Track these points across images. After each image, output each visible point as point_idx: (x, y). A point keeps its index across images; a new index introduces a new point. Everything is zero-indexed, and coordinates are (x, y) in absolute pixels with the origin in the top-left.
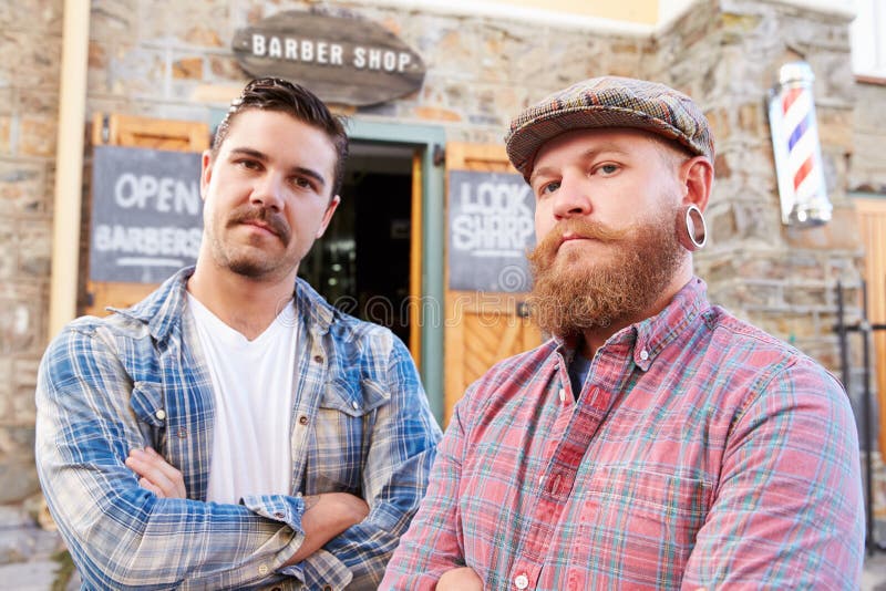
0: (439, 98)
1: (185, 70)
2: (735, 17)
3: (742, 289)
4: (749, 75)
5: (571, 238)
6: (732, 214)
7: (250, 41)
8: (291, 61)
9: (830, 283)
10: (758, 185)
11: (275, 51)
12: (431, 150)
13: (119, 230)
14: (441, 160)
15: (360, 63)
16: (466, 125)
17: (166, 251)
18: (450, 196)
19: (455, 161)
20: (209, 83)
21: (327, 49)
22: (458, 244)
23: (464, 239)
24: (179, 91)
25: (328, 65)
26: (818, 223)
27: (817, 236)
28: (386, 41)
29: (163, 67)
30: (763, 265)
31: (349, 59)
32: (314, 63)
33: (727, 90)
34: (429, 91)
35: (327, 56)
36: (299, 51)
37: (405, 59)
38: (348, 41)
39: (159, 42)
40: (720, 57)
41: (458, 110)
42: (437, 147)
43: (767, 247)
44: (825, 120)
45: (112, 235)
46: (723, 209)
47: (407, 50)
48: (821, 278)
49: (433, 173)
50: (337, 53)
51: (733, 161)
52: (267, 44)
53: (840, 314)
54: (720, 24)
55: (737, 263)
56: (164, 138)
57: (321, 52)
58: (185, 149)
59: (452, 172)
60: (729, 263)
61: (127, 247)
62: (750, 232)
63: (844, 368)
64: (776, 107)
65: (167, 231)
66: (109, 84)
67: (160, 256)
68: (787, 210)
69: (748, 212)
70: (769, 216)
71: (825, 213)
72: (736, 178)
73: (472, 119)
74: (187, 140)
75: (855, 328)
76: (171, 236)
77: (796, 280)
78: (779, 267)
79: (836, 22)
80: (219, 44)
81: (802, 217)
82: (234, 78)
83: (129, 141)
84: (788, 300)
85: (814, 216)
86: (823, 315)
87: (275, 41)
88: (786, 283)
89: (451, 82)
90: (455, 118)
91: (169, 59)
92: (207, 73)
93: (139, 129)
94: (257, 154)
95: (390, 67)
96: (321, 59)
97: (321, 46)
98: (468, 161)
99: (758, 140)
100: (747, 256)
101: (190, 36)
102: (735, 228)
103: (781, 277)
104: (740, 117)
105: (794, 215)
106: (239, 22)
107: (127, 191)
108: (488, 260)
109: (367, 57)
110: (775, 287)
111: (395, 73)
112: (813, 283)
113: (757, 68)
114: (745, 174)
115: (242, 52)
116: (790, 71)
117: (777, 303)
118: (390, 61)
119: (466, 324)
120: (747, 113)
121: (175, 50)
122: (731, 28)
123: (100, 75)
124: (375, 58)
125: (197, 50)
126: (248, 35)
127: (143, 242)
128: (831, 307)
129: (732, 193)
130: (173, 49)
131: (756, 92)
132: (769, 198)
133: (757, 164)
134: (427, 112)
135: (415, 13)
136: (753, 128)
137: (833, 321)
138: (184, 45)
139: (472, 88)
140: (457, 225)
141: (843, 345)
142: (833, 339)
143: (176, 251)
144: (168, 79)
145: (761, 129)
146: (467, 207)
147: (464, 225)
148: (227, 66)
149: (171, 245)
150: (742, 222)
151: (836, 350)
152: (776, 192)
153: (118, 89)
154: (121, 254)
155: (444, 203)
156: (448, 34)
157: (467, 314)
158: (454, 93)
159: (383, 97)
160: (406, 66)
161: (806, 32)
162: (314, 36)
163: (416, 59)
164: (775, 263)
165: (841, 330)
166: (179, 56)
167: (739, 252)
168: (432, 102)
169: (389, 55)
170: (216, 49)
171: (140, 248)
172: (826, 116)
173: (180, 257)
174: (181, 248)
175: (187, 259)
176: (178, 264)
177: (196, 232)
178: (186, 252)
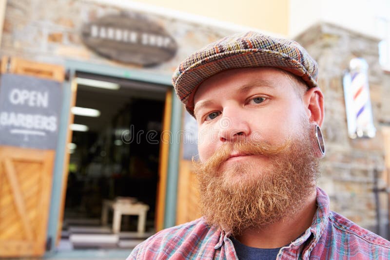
1: (53, 38)
2: (329, 35)
3: (329, 169)
4: (335, 64)
6: (326, 131)
7: (90, 29)
8: (110, 40)
9: (371, 167)
10: (338, 117)
11: (103, 35)
13: (13, 115)
15: (145, 42)
17: (37, 126)
20: (65, 46)
21: (129, 35)
24: (50, 49)
25: (129, 43)
26: (366, 137)
27: (366, 144)
28: (158, 31)
29: (42, 36)
30: (340, 156)
31: (139, 40)
32: (122, 42)
33: (325, 70)
35: (129, 38)
36: (115, 35)
37: (167, 41)
38: (139, 30)
39: (41, 23)
40: (321, 54)
43: (341, 147)
45: (9, 117)
47: (169, 36)
48: (366, 163)
50: (134, 37)
52: (99, 31)
53: (376, 183)
54: (321, 38)
56: (39, 72)
57: (126, 36)
61: (17, 124)
62: (334, 140)
63: (377, 210)
64: (347, 79)
65: (37, 117)
66: (12, 42)
67: (33, 129)
69: (334, 130)
70: (342, 133)
71: (371, 133)
72: (328, 113)
75: (383, 190)
76: (40, 120)
77: (355, 165)
78: (348, 158)
79: (373, 41)
80: (72, 26)
81: (360, 134)
83: (20, 72)
85: (366, 134)
86: (368, 183)
87: (103, 30)
91: (46, 32)
92: (65, 41)
93: (27, 66)
95: (160, 45)
96: (125, 40)
97: (126, 33)
101: (58, 21)
103: (348, 163)
104: (331, 84)
105: (356, 133)
106: (83, 17)
107: (16, 97)
109: (148, 39)
110: (344, 169)
111: (162, 48)
112: (362, 166)
113: (339, 60)
114: (332, 112)
115: (86, 35)
116: (354, 63)
117: (346, 176)
120: (334, 82)
121: (50, 28)
122: (327, 40)
123: (8, 37)
124: (153, 40)
125: (60, 29)
126: (89, 26)
127: (25, 122)
128: (371, 178)
130: (48, 27)
131: (338, 72)
132: (343, 123)
135: (173, 20)
136: (336, 89)
137: (371, 187)
141: (377, 198)
142: (372, 195)
143: (42, 127)
144: (44, 42)
148: (77, 38)
149: (40, 124)
150: (330, 134)
151: (373, 202)
152: (346, 121)
153: (17, 45)
154: (13, 127)
156: (189, 33)
157: (191, 173)
159: (155, 60)
160: (168, 44)
161: (361, 45)
162: (123, 27)
163: (173, 41)
164: (346, 156)
165: (376, 191)
166: (52, 31)
169: (160, 39)
170: (70, 29)
171: (23, 125)
172: (372, 86)
173: (44, 130)
174: (44, 126)
175: (48, 132)
176: (43, 134)
177: (53, 119)
178: (48, 128)
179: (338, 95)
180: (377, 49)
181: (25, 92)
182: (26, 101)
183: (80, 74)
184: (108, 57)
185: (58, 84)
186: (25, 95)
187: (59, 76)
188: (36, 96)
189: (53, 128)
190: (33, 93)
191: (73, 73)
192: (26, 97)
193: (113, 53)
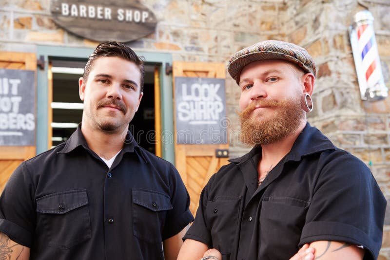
0: (168, 38)
1: (21, 24)
3: (341, 136)
4: (338, 19)
5: (259, 108)
6: (333, 95)
7: (60, 7)
8: (83, 18)
10: (347, 79)
11: (74, 13)
12: (164, 66)
14: (170, 72)
15: (121, 18)
16: (183, 52)
17: (12, 127)
18: (176, 91)
19: (178, 72)
20: (35, 31)
21: (103, 10)
22: (181, 118)
23: (185, 115)
24: (19, 35)
25: (103, 20)
26: (381, 98)
27: (380, 105)
28: (135, 5)
29: (9, 22)
30: (351, 123)
31: (115, 16)
32: (95, 19)
33: (327, 27)
34: (161, 33)
35: (103, 15)
36: (87, 12)
37: (145, 15)
38: (114, 5)
39: (5, 8)
40: (322, 10)
41: (178, 44)
42: (167, 64)
43: (353, 113)
44: (381, 43)
46: (328, 93)
47: (147, 10)
48: (384, 129)
49: (166, 79)
50: (108, 13)
51: (331, 66)
52: (70, 9)
55: (337, 123)
56: (11, 62)
57: (99, 12)
58: (23, 68)
59: (176, 78)
60: (333, 122)
62: (343, 105)
67: (8, 130)
68: (363, 92)
69: (342, 94)
70: (354, 96)
71: (384, 93)
72: (334, 75)
73: (186, 48)
74: (24, 63)
76: (15, 118)
77: (371, 131)
78: (361, 124)
80: (41, 9)
81: (372, 95)
82: (50, 28)
84: (367, 142)
85: (378, 94)
86: (386, 150)
87: (74, 7)
88: (365, 132)
89: (174, 28)
90: (177, 48)
91: (12, 17)
92: (35, 25)
94: (107, 76)
95: (137, 20)
96: (99, 17)
97: (99, 8)
98: (184, 71)
99: (345, 54)
100: (342, 118)
101: (24, 4)
102: (335, 103)
103: (362, 130)
104: (335, 42)
105: (367, 94)
108: (198, 127)
109: (124, 14)
110: (359, 135)
111: (140, 23)
112: (380, 132)
113: (342, 15)
114: (339, 73)
115: (56, 13)
116: (361, 15)
118: (138, 16)
119: (187, 162)
120: (338, 39)
121: (15, 12)
124: (129, 14)
125: (28, 12)
126: (58, 4)
129: (332, 84)
131: (342, 28)
132: (353, 86)
133: (346, 67)
134: (161, 45)
136: (342, 48)
138: (20, 10)
139: (185, 32)
140: (180, 107)
143: (18, 127)
144: (12, 29)
145: (346, 48)
146: (186, 97)
147: (184, 108)
148: (46, 21)
149: (15, 124)
150: (339, 99)
152: (356, 82)
155: (173, 96)
157: (188, 157)
158: (176, 34)
159: (134, 37)
160: (146, 19)
162: (95, 3)
163: (152, 14)
164: (358, 122)
166: (18, 16)
167: (338, 116)
168: (163, 40)
169: (137, 12)
170: (39, 12)
173: (21, 130)
174: (21, 125)
175: (25, 132)
176: (20, 134)
177: (30, 116)
178: (24, 127)
183: (54, 60)
184: (80, 38)
185: (31, 73)
187: (31, 65)
189: (31, 127)
191: (46, 59)
193: (87, 32)
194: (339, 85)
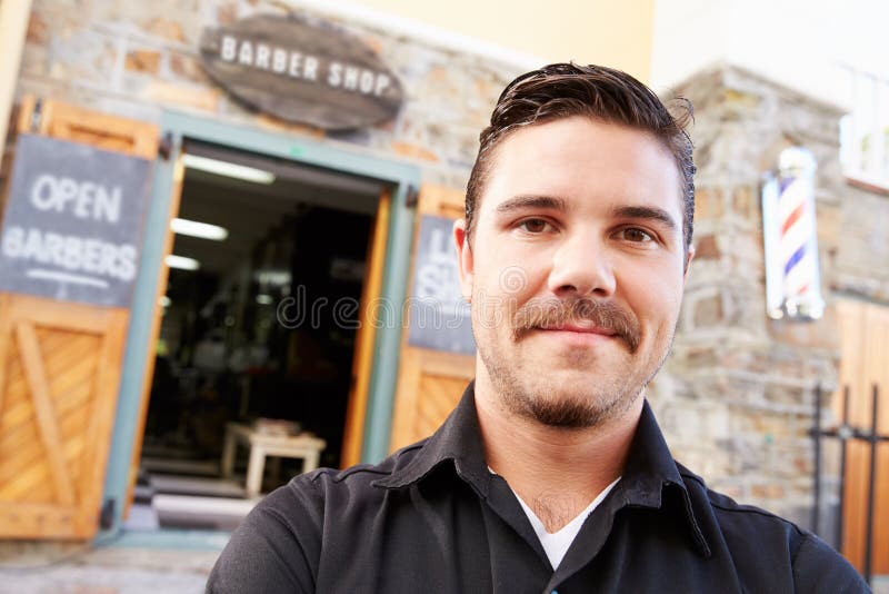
0: (418, 135)
1: (138, 63)
2: (738, 94)
3: (723, 381)
4: (747, 157)
6: (719, 300)
7: (220, 43)
8: (261, 71)
9: (809, 383)
10: (747, 272)
11: (246, 58)
12: (403, 190)
13: (35, 235)
14: (413, 202)
15: (334, 80)
16: (443, 168)
17: (89, 266)
18: (420, 243)
19: (428, 205)
20: (165, 81)
21: (302, 61)
22: (421, 295)
23: (430, 291)
24: (130, 84)
25: (300, 80)
26: (807, 320)
27: (801, 332)
28: (366, 59)
29: (114, 55)
30: (745, 357)
31: (323, 75)
32: (285, 76)
33: (724, 168)
34: (407, 125)
35: (300, 69)
36: (271, 60)
37: (383, 82)
38: (324, 54)
39: (113, 27)
40: (718, 134)
41: (438, 151)
42: (411, 188)
43: (749, 338)
44: (818, 214)
45: (25, 239)
46: (710, 292)
47: (387, 72)
48: (800, 376)
49: (403, 216)
50: (311, 68)
51: (723, 243)
52: (238, 48)
53: (817, 417)
54: (721, 99)
55: (720, 352)
56: (104, 135)
57: (294, 64)
58: (128, 151)
59: (426, 217)
60: (711, 352)
61: (42, 257)
62: (736, 320)
63: (816, 474)
64: (770, 190)
65: (92, 244)
66: (47, 65)
67: (80, 272)
68: (774, 302)
69: (735, 299)
70: (752, 308)
71: (816, 311)
72: (726, 261)
73: (451, 162)
74: (130, 141)
75: (832, 434)
76: (98, 251)
77: (777, 377)
78: (762, 361)
79: (830, 113)
80: (182, 39)
81: (792, 311)
82: (195, 80)
83: (62, 132)
84: (768, 396)
85: (805, 312)
86: (800, 416)
87: (247, 46)
88: (765, 378)
89: (433, 119)
90: (432, 158)
91: (123, 47)
92: (165, 69)
93: (77, 120)
95: (366, 88)
96: (293, 72)
97: (296, 57)
98: (443, 207)
100: (731, 346)
101: (150, 25)
102: (720, 314)
103: (762, 371)
104: (735, 199)
105: (783, 308)
106: (208, 19)
107: (46, 193)
108: (451, 317)
109: (343, 75)
110: (754, 383)
111: (370, 97)
112: (792, 381)
113: (755, 149)
114: (735, 259)
115: (210, 54)
116: (789, 157)
117: (756, 399)
118: (367, 82)
119: (422, 387)
120: (742, 195)
121: (131, 38)
122: (733, 105)
123: (38, 53)
124: (352, 77)
125: (155, 42)
126: (217, 36)
127: (62, 253)
128: (808, 409)
129: (720, 277)
130: (128, 37)
131: (752, 174)
132: (756, 286)
133: (747, 249)
134: (404, 148)
135: (403, 40)
136: (746, 212)
137: (808, 424)
138: (142, 35)
139: (454, 130)
140: (423, 274)
141: (817, 449)
142: (807, 442)
143: (101, 269)
144: (118, 70)
145: (754, 214)
146: (436, 256)
147: (431, 276)
148: (189, 65)
149: (96, 262)
150: (729, 308)
151: (809, 456)
152: (763, 281)
153: (57, 72)
154: (33, 263)
155: (412, 249)
156: (435, 68)
157: (424, 375)
158: (435, 131)
159: (355, 121)
160: (385, 90)
161: (803, 120)
162: (289, 45)
163: (395, 83)
164: (757, 356)
165: (816, 434)
166: (135, 46)
167: (723, 341)
168: (410, 138)
169: (367, 76)
170: (177, 44)
171: (58, 260)
172: (824, 208)
173: (106, 277)
174: (107, 265)
175: (114, 281)
176: (102, 284)
177: (129, 251)
178: (114, 271)
179: (749, 224)
180: (837, 130)
181: (67, 182)
182: (70, 205)
183: (192, 144)
184: (251, 108)
185: (143, 164)
186: (68, 190)
187: (146, 147)
188: (92, 195)
189: (127, 273)
190: (87, 186)
191: (177, 141)
192: (70, 196)
193: (264, 99)
194: (734, 282)
